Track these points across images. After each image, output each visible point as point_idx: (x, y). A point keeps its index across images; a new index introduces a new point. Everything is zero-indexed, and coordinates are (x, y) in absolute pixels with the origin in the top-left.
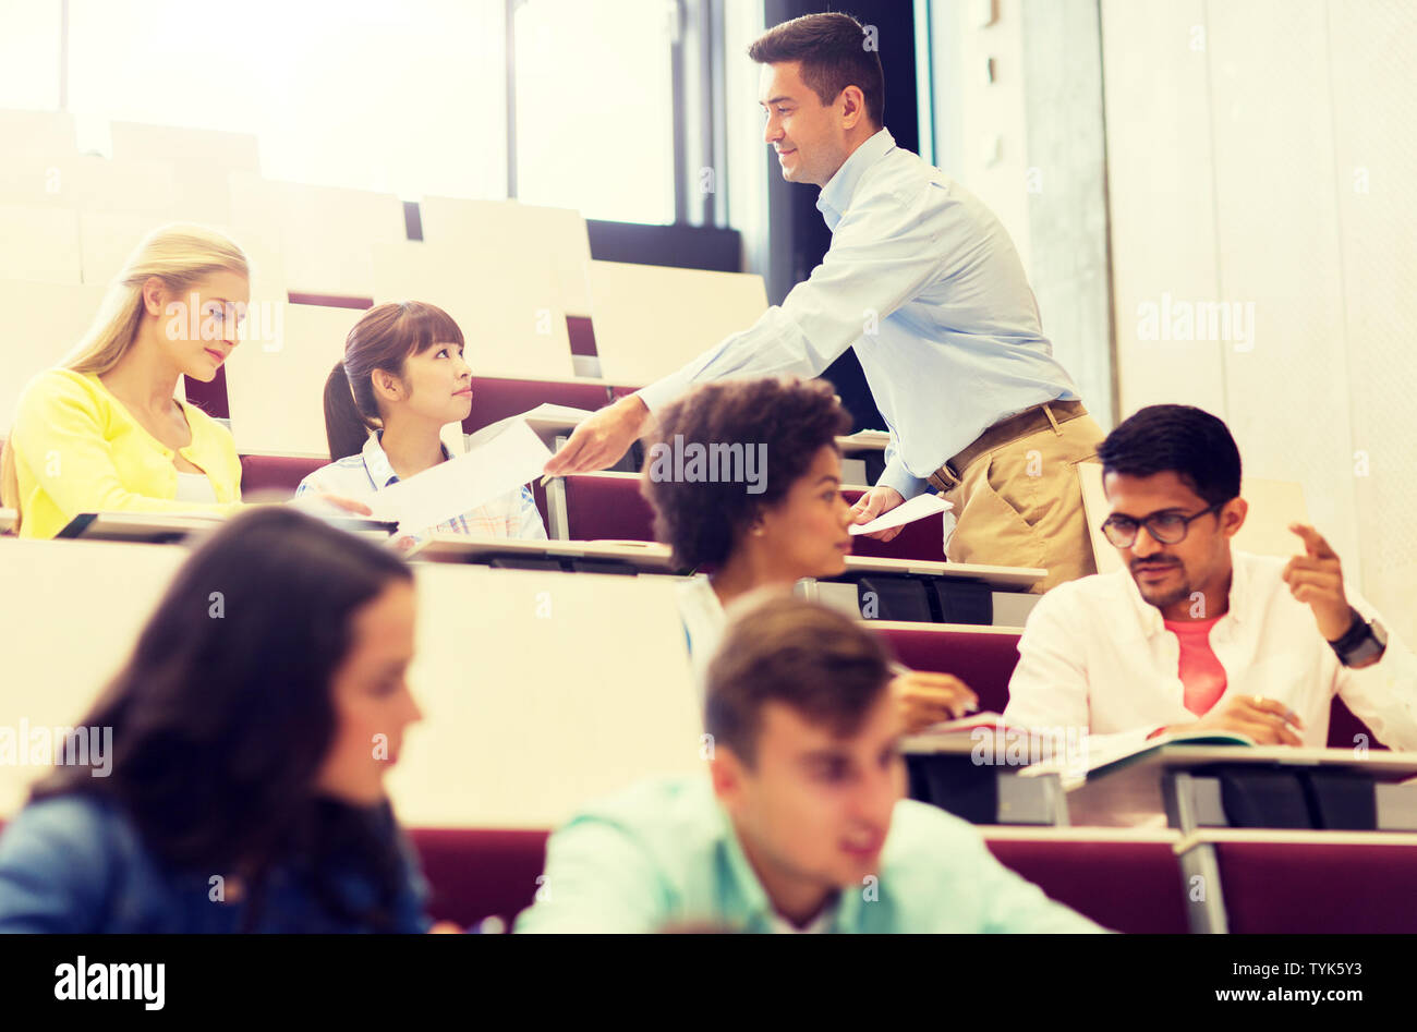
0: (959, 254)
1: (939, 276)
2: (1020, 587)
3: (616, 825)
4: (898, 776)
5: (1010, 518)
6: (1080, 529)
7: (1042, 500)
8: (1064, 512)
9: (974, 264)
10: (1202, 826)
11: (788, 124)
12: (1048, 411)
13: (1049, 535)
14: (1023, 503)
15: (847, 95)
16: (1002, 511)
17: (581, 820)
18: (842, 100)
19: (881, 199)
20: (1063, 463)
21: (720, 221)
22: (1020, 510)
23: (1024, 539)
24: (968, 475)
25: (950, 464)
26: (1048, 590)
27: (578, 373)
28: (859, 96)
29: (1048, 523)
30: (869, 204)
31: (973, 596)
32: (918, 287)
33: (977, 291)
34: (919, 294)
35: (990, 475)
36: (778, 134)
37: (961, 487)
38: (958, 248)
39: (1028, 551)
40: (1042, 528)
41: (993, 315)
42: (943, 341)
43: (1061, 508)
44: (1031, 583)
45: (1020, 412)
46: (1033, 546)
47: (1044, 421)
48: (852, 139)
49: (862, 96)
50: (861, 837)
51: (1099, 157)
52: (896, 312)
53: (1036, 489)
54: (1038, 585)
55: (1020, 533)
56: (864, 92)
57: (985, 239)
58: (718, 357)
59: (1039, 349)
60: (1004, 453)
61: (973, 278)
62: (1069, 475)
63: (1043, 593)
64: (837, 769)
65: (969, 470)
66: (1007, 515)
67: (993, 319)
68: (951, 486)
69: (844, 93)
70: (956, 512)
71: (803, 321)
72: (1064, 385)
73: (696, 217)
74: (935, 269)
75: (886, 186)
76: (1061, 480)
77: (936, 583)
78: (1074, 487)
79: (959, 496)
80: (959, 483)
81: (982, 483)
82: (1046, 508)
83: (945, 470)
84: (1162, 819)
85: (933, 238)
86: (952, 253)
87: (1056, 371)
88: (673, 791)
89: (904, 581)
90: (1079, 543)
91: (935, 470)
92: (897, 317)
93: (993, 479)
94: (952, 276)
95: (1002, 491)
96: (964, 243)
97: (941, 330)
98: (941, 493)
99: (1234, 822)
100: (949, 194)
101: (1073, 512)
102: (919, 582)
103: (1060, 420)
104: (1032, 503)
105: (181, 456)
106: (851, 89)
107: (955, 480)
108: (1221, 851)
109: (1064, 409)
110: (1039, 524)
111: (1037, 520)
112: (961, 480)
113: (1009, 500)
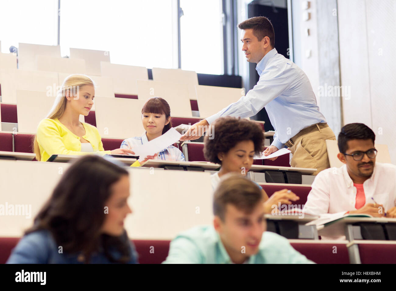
0: (294, 82)
1: (288, 89)
2: (310, 174)
3: (188, 238)
4: (264, 225)
5: (307, 155)
6: (326, 158)
7: (316, 150)
8: (322, 153)
9: (299, 85)
10: (355, 239)
11: (249, 46)
12: (318, 126)
13: (318, 159)
14: (311, 151)
15: (265, 39)
16: (305, 153)
17: (179, 237)
18: (264, 40)
19: (273, 67)
20: (321, 140)
21: (236, 74)
22: (310, 152)
23: (311, 160)
24: (296, 143)
25: (291, 140)
26: (317, 174)
27: (193, 115)
28: (268, 39)
29: (317, 156)
30: (269, 69)
31: (297, 176)
32: (283, 91)
33: (299, 93)
34: (283, 93)
35: (301, 143)
36: (246, 49)
37: (294, 146)
38: (294, 81)
39: (312, 164)
40: (316, 157)
41: (303, 99)
42: (289, 106)
43: (321, 152)
44: (312, 172)
45: (310, 126)
46: (313, 162)
47: (317, 128)
48: (266, 50)
49: (269, 39)
50: (252, 242)
51: (337, 55)
52: (276, 98)
53: (314, 147)
54: (315, 173)
55: (310, 159)
56: (270, 38)
57: (301, 78)
58: (227, 110)
59: (316, 109)
60: (306, 137)
61: (298, 89)
62: (323, 143)
63: (316, 175)
64: (246, 223)
65: (296, 141)
66: (306, 154)
67: (303, 100)
68: (291, 146)
69: (264, 38)
70: (293, 153)
71: (251, 100)
72: (322, 119)
73: (230, 73)
74: (287, 87)
75: (275, 64)
76: (321, 144)
77: (286, 173)
78: (325, 146)
79: (293, 148)
80: (293, 145)
81: (299, 145)
82: (317, 152)
83: (290, 141)
84: (344, 237)
85: (287, 78)
86: (292, 82)
87: (320, 115)
88: (204, 229)
89: (278, 172)
90: (326, 162)
91: (287, 141)
92: (277, 99)
93: (303, 144)
94: (292, 88)
95: (305, 147)
96: (295, 79)
97: (289, 103)
98: (289, 148)
99: (364, 238)
100: (292, 66)
101: (324, 153)
102: (282, 172)
103: (321, 128)
104: (313, 151)
105: (83, 138)
106: (266, 37)
107: (292, 144)
108: (360, 246)
109: (322, 125)
110: (315, 156)
111: (315, 155)
112: (294, 144)
113: (307, 150)
